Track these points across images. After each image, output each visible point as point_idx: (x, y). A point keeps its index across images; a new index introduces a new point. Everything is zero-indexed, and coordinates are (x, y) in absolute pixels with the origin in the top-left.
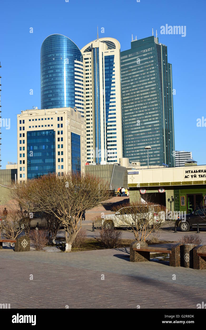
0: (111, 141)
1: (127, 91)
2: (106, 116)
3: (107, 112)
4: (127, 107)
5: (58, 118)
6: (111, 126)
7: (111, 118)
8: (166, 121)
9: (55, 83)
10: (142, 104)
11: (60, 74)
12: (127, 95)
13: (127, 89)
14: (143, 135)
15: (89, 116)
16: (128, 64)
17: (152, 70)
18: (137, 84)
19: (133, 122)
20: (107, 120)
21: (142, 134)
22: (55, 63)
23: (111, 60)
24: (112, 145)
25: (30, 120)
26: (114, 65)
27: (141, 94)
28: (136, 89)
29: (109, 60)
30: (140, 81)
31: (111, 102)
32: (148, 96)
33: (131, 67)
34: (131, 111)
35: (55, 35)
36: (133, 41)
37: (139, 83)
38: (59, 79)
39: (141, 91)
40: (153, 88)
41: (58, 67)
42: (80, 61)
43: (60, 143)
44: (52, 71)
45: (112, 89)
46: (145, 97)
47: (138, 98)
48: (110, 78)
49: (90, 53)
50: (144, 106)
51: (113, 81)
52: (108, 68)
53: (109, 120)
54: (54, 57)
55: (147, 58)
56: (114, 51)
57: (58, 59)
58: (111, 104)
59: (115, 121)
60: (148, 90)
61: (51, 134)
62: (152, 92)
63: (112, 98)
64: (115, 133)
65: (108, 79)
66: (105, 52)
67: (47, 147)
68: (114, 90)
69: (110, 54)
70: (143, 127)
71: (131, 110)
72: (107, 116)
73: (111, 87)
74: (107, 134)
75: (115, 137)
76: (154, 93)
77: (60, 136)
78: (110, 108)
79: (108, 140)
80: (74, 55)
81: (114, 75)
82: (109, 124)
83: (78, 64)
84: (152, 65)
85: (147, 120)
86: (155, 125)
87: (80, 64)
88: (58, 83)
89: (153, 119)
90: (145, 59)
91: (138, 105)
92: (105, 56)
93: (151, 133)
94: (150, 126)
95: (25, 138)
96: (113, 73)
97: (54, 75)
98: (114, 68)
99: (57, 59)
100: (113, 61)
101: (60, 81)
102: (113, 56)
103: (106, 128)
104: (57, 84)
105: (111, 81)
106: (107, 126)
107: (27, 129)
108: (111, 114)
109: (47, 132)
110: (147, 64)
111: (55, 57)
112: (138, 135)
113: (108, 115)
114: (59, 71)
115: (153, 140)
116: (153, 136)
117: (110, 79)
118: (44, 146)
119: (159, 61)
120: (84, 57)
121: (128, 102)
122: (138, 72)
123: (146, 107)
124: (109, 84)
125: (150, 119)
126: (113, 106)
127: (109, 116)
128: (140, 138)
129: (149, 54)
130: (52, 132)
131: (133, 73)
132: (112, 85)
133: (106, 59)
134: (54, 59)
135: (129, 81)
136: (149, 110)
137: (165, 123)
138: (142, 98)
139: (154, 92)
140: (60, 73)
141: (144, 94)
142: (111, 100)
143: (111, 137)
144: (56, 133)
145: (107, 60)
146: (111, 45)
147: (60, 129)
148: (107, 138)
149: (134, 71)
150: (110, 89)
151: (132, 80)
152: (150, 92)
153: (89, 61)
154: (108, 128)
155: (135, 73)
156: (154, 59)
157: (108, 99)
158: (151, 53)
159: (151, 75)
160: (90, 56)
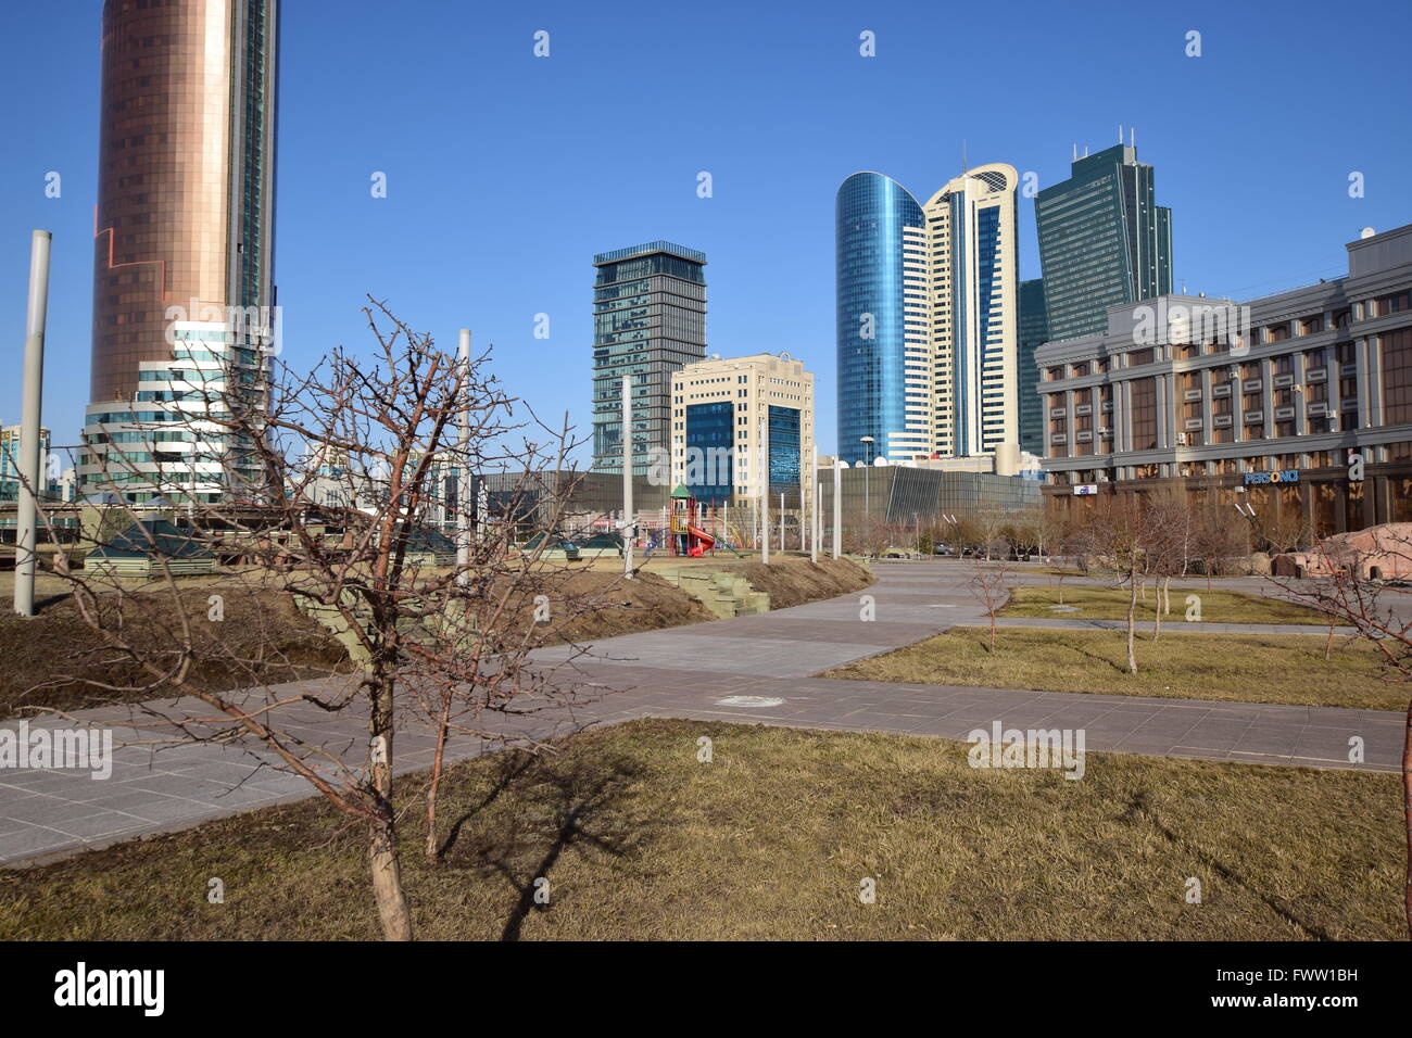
0: (992, 405)
1: (1058, 282)
4: (1056, 320)
5: (740, 377)
6: (992, 369)
7: (991, 351)
9: (860, 280)
10: (1089, 312)
11: (870, 261)
12: (1057, 290)
13: (1058, 278)
15: (944, 347)
16: (1059, 217)
17: (1111, 228)
18: (1078, 264)
22: (860, 236)
23: (993, 218)
24: (992, 414)
25: (692, 383)
26: (999, 230)
27: (1089, 289)
28: (1077, 276)
29: (988, 219)
30: (1086, 258)
31: (991, 315)
32: (1103, 293)
33: (1066, 224)
34: (1068, 330)
35: (860, 174)
36: (1076, 159)
37: (1083, 262)
38: (869, 270)
39: (1088, 281)
40: (1113, 273)
41: (867, 244)
42: (918, 226)
43: (742, 428)
44: (854, 255)
45: (994, 284)
46: (1096, 295)
47: (1082, 298)
48: (990, 259)
49: (946, 204)
50: (1093, 315)
51: (996, 266)
52: (985, 237)
53: (987, 356)
54: (857, 224)
55: (1098, 202)
56: (999, 197)
57: (867, 226)
58: (991, 320)
60: (1103, 276)
61: (726, 411)
62: (1112, 282)
63: (995, 306)
64: (1001, 386)
65: (986, 263)
66: (979, 201)
67: (720, 436)
68: (999, 287)
69: (990, 204)
71: (1067, 326)
72: (983, 347)
73: (991, 279)
74: (983, 387)
75: (1001, 395)
76: (1115, 285)
77: (742, 414)
78: (990, 329)
79: (986, 401)
80: (901, 215)
81: (999, 252)
82: (987, 365)
83: (911, 234)
84: (1111, 216)
87: (917, 235)
88: (867, 279)
92: (979, 210)
95: (683, 419)
96: (998, 248)
97: (859, 263)
99: (864, 226)
100: (997, 221)
101: (871, 274)
102: (998, 207)
103: (982, 374)
104: (865, 284)
105: (993, 265)
106: (984, 369)
107: (688, 402)
108: (991, 342)
109: (720, 407)
110: (1100, 216)
111: (860, 223)
113: (986, 344)
114: (869, 254)
117: (990, 263)
118: (714, 434)
119: (1128, 207)
120: (929, 216)
121: (1060, 308)
122: (1080, 235)
124: (987, 272)
126: (997, 324)
127: (988, 347)
129: (1103, 190)
130: (729, 405)
131: (1070, 239)
132: (995, 275)
133: (982, 216)
134: (858, 228)
135: (1061, 258)
138: (1089, 297)
139: (1117, 280)
141: (1094, 287)
142: (992, 311)
143: (992, 396)
144: (736, 408)
145: (984, 220)
146: (996, 182)
147: (743, 400)
148: (984, 396)
149: (1072, 234)
150: (991, 284)
151: (1068, 256)
152: (1107, 283)
153: (945, 222)
154: (986, 374)
155: (1074, 238)
156: (1115, 202)
157: (986, 307)
158: (1110, 188)
159: (1108, 242)
160: (946, 213)
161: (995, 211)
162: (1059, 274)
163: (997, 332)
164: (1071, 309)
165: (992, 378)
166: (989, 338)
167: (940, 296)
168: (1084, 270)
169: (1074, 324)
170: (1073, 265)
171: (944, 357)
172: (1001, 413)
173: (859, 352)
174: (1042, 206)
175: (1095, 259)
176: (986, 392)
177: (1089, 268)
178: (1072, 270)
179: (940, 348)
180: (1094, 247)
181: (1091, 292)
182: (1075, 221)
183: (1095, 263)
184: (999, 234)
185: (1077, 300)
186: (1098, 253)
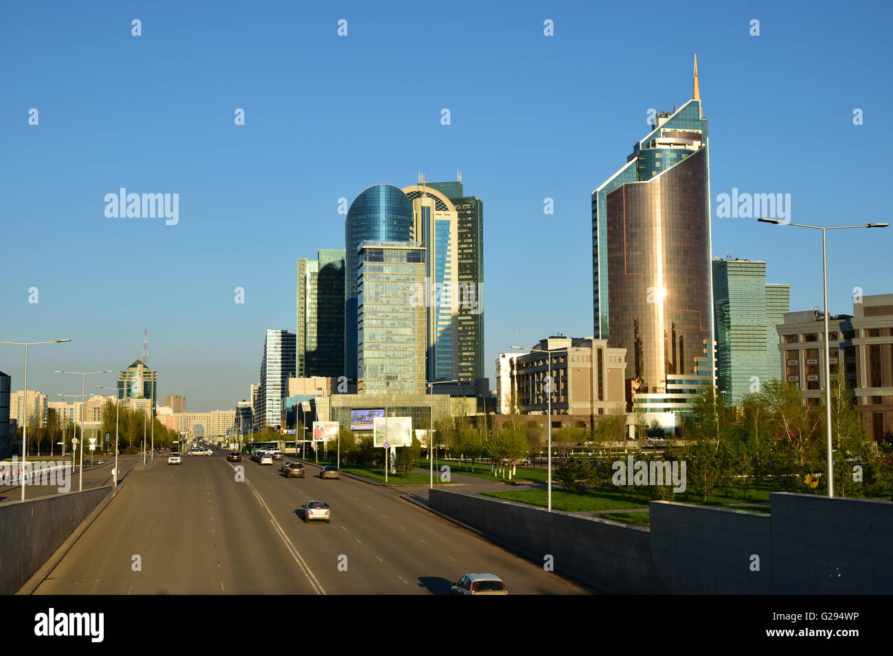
26: (450, 236)
161: (448, 223)
184: (449, 239)
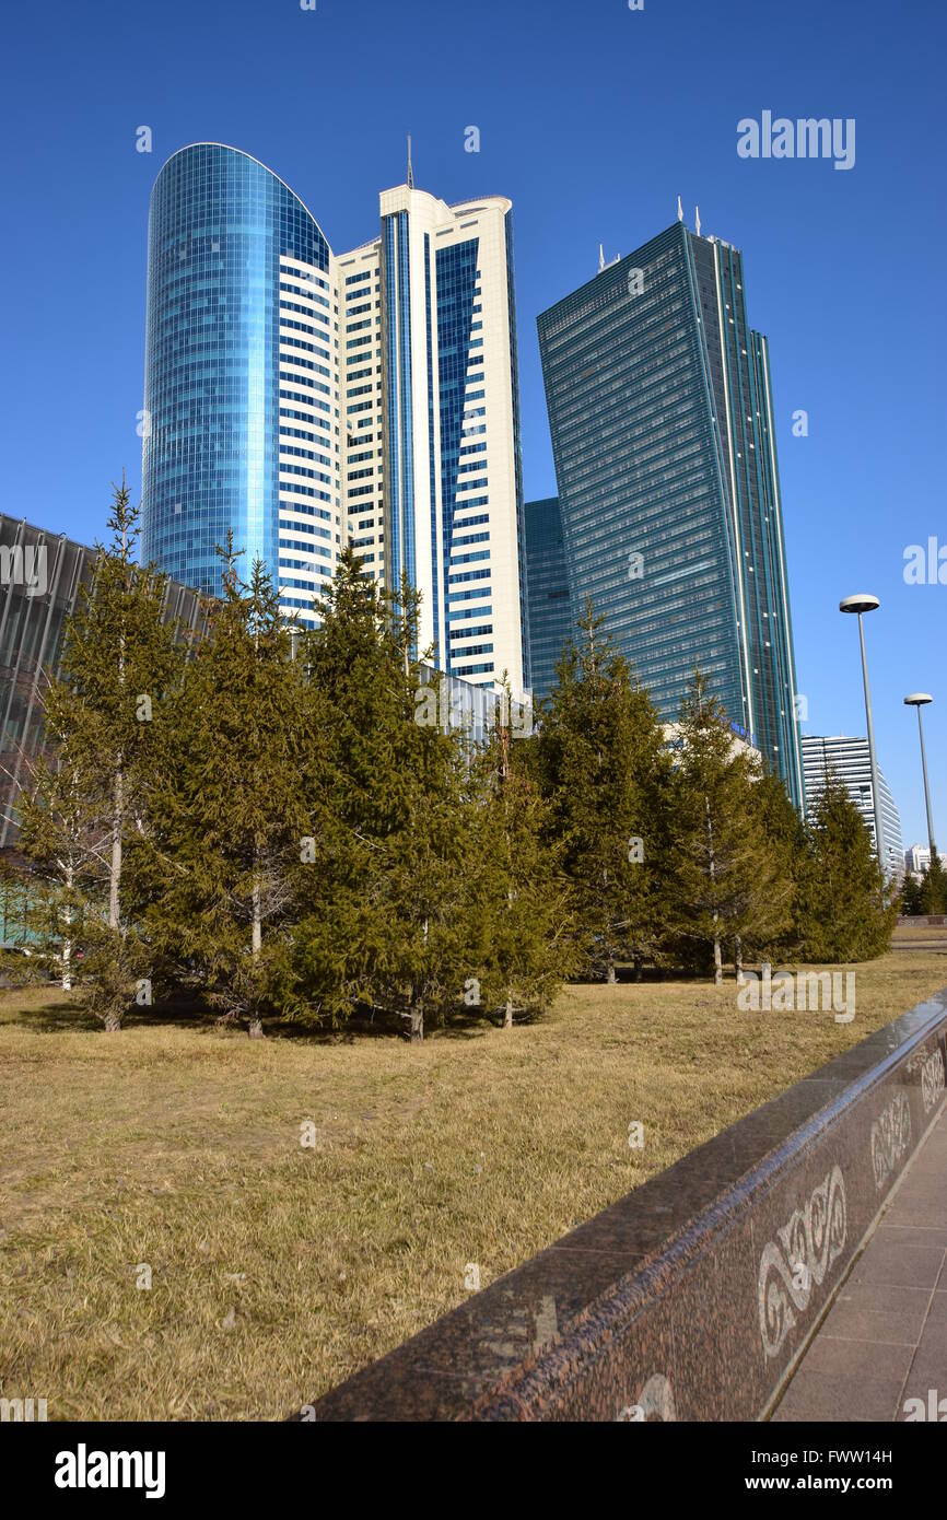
0: (468, 633)
1: (581, 460)
2: (444, 516)
3: (449, 497)
4: (580, 528)
6: (466, 558)
7: (466, 522)
8: (748, 562)
9: (185, 360)
10: (639, 502)
12: (579, 474)
13: (580, 453)
14: (651, 634)
15: (370, 524)
16: (581, 347)
17: (677, 343)
18: (617, 420)
19: (608, 585)
20: (447, 535)
21: (644, 629)
22: (188, 272)
23: (465, 263)
24: (469, 651)
27: (636, 461)
28: (616, 442)
29: (457, 267)
30: (631, 406)
31: (464, 452)
32: (664, 462)
33: (594, 355)
34: (601, 540)
37: (626, 415)
38: (204, 339)
39: (636, 447)
40: (683, 424)
41: (201, 286)
42: (310, 263)
45: (470, 388)
46: (652, 468)
47: (626, 480)
48: (460, 339)
50: (648, 505)
51: (473, 353)
52: (451, 300)
53: (458, 533)
54: (183, 249)
55: (652, 302)
56: (476, 222)
57: (202, 250)
58: (464, 460)
59: (485, 537)
60: (663, 433)
62: (680, 440)
63: (472, 431)
64: (486, 592)
65: (453, 350)
66: (438, 235)
69: (460, 237)
70: (649, 599)
71: (599, 534)
72: (448, 517)
73: (462, 378)
74: (449, 598)
75: (487, 611)
76: (690, 443)
78: (462, 478)
79: (455, 625)
80: (276, 233)
81: (479, 325)
82: (456, 552)
83: (297, 273)
84: (676, 322)
85: (665, 565)
86: (698, 583)
87: (309, 278)
89: (691, 555)
90: (644, 307)
91: (626, 508)
92: (437, 252)
93: (682, 618)
94: (679, 589)
96: (476, 318)
97: (184, 325)
98: (480, 293)
99: (195, 252)
100: (474, 266)
102: (475, 242)
103: (446, 570)
104: (194, 366)
105: (467, 353)
106: (450, 560)
108: (465, 504)
110: (656, 326)
111: (189, 245)
112: (630, 634)
113: (455, 509)
114: (206, 305)
115: (693, 650)
116: (693, 629)
117: (460, 349)
119: (705, 306)
122: (620, 369)
123: (657, 510)
124: (455, 367)
125: (678, 560)
126: (475, 467)
127: (459, 515)
128: (639, 645)
131: (602, 379)
132: (472, 370)
133: (443, 262)
135: (585, 416)
136: (671, 519)
137: (743, 570)
138: (639, 474)
139: (691, 435)
140: (208, 310)
141: (646, 456)
142: (465, 442)
143: (468, 614)
145: (449, 267)
148: (450, 616)
149: (605, 370)
150: (463, 389)
151: (598, 409)
152: (670, 444)
153: (373, 281)
154: (455, 570)
155: (608, 376)
156: (684, 293)
157: (453, 436)
158: (672, 272)
159: (669, 371)
160: (372, 264)
161: (470, 249)
162: (582, 445)
163: (476, 484)
164: (606, 503)
165: (466, 577)
166: (461, 496)
167: (361, 424)
168: (629, 428)
169: (612, 528)
170: (607, 425)
171: (371, 541)
172: (489, 648)
173: (178, 508)
174: (550, 334)
175: (647, 405)
176: (455, 607)
177: (637, 424)
178: (605, 433)
179: (362, 525)
180: (645, 384)
181: (645, 464)
182: (610, 346)
183: (649, 411)
184: (479, 292)
185: (615, 485)
186: (653, 394)
